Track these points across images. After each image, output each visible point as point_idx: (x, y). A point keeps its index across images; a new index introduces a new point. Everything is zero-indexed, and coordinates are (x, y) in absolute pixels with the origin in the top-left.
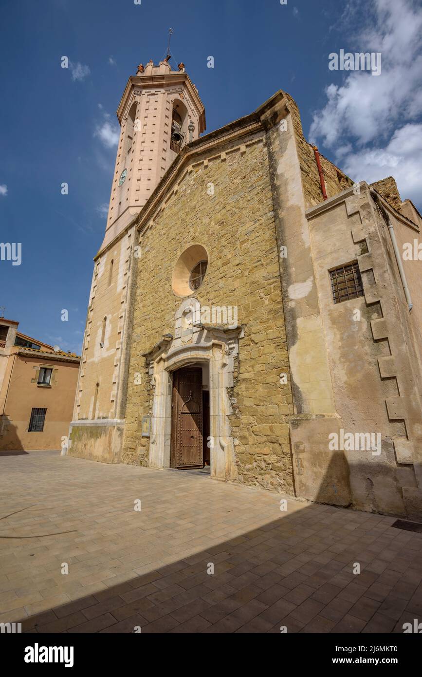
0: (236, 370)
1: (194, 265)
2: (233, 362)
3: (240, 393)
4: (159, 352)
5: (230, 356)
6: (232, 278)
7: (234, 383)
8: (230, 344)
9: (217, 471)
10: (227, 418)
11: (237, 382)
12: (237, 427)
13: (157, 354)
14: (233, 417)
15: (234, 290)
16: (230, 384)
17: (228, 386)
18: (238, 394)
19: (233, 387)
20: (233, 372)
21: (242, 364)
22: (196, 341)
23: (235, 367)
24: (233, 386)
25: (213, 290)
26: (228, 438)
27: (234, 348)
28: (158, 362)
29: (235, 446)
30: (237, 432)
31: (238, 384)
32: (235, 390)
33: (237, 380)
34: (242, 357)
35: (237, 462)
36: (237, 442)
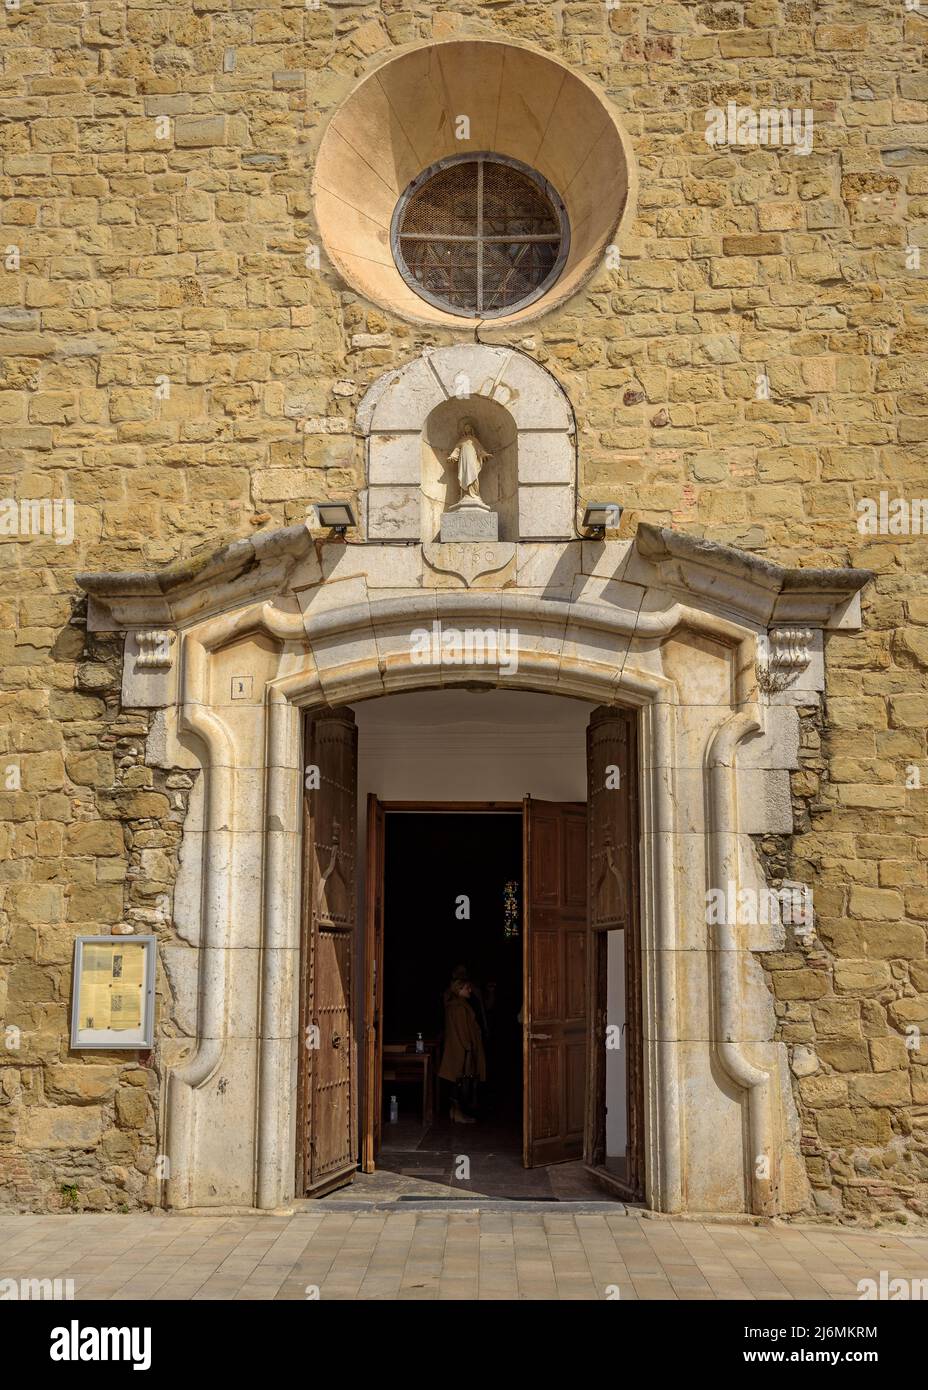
0: (811, 764)
1: (432, 156)
2: (794, 726)
3: (830, 862)
4: (229, 590)
5: (779, 698)
6: (793, 338)
7: (797, 818)
8: (788, 644)
9: (698, 1184)
10: (753, 963)
11: (812, 815)
12: (805, 1000)
13: (213, 595)
14: (790, 962)
15: (804, 400)
16: (772, 817)
17: (761, 826)
18: (817, 867)
19: (786, 836)
20: (792, 772)
21: (839, 742)
22: (544, 581)
23: (806, 753)
24: (788, 828)
25: (662, 355)
26: (761, 1047)
27: (802, 666)
28: (219, 646)
29: (795, 1077)
30: (802, 1021)
31: (817, 825)
32: (801, 847)
33: (811, 808)
34: (842, 711)
35: (807, 1141)
36: (808, 1062)
